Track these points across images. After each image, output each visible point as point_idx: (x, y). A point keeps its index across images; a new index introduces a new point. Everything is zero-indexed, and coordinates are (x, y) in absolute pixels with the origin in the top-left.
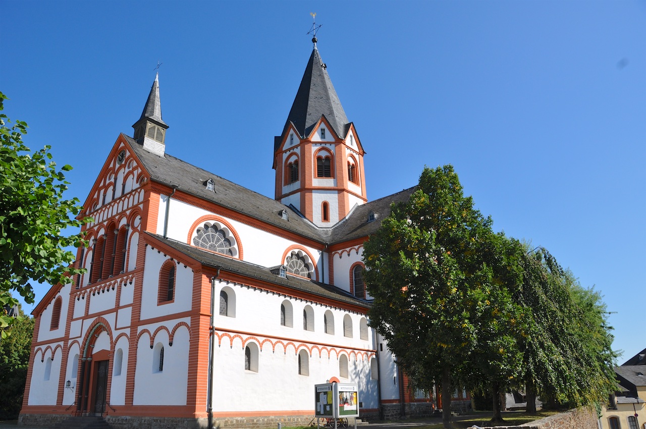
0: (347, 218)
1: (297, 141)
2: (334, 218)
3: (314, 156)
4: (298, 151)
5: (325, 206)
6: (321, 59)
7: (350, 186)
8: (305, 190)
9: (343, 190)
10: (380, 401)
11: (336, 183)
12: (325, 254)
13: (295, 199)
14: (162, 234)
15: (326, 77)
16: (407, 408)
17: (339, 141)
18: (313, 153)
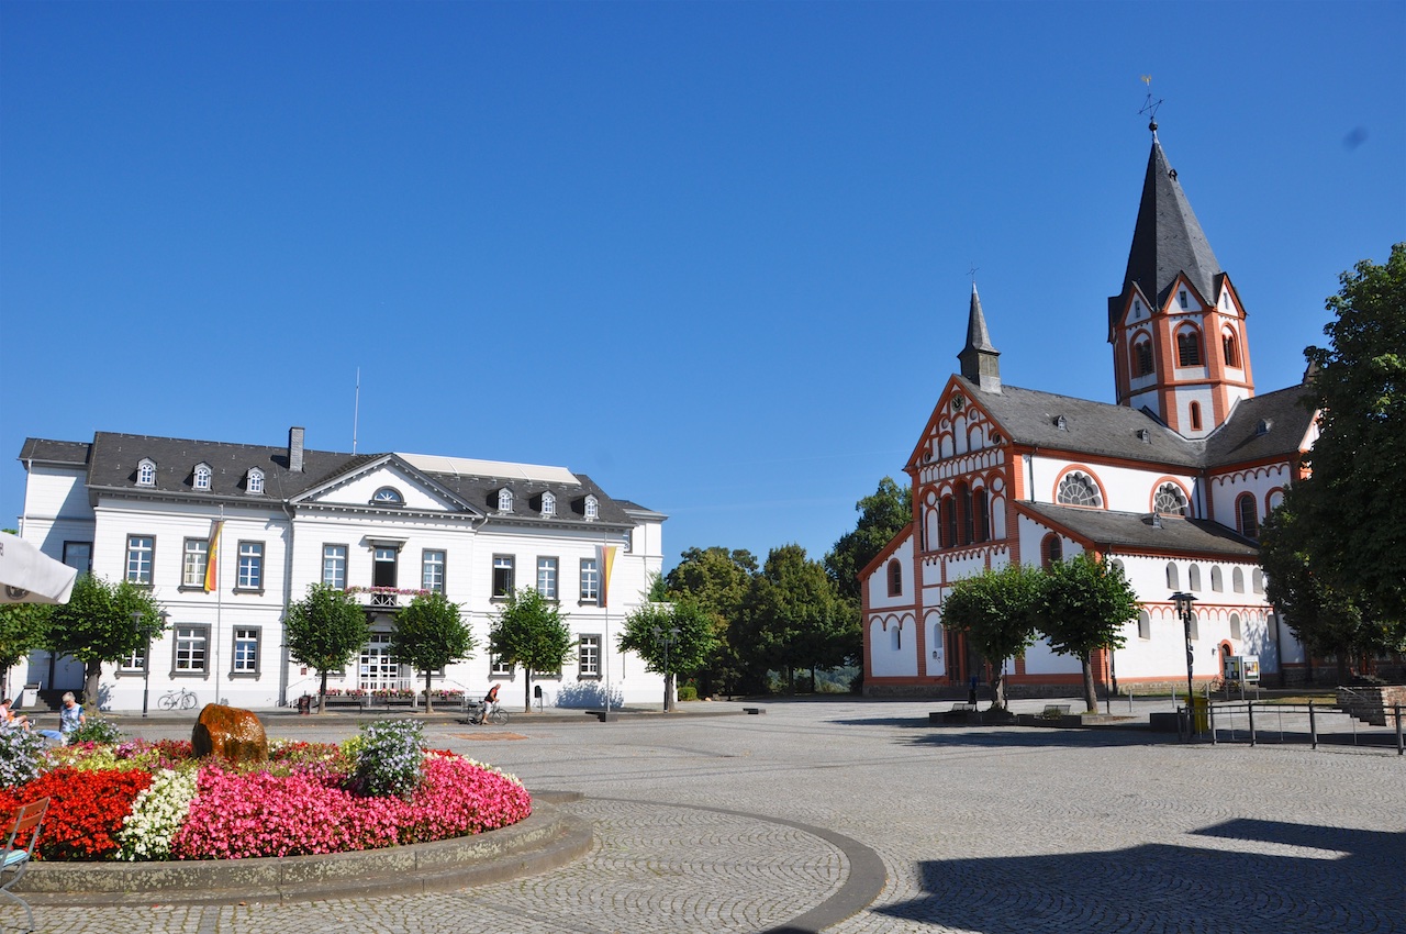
0: (1226, 422)
1: (1145, 313)
2: (1209, 424)
3: (1174, 335)
4: (1149, 327)
5: (1195, 407)
6: (1168, 162)
7: (1229, 373)
8: (1164, 388)
9: (1219, 383)
10: (1280, 664)
11: (1208, 374)
12: (1200, 480)
13: (1151, 399)
14: (1030, 499)
15: (1178, 193)
16: (1314, 673)
17: (1208, 310)
18: (1171, 331)
